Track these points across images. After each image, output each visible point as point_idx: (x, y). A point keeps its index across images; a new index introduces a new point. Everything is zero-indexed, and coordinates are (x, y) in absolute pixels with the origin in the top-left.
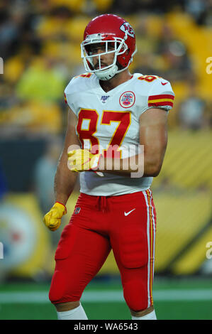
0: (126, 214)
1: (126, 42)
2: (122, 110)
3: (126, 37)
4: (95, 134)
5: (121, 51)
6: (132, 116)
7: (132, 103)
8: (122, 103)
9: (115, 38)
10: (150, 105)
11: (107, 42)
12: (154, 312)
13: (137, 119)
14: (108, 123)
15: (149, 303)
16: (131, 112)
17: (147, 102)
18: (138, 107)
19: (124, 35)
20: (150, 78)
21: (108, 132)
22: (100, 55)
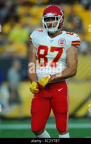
0: (59, 90)
1: (62, 17)
2: (60, 46)
3: (63, 16)
4: (47, 56)
5: (60, 21)
6: (64, 49)
7: (64, 44)
8: (59, 43)
9: (59, 15)
10: (72, 45)
11: (56, 17)
12: (68, 133)
13: (66, 51)
14: (53, 52)
15: (67, 129)
16: (64, 47)
17: (71, 43)
18: (66, 45)
19: (62, 15)
20: (71, 33)
21: (53, 56)
22: (52, 22)
